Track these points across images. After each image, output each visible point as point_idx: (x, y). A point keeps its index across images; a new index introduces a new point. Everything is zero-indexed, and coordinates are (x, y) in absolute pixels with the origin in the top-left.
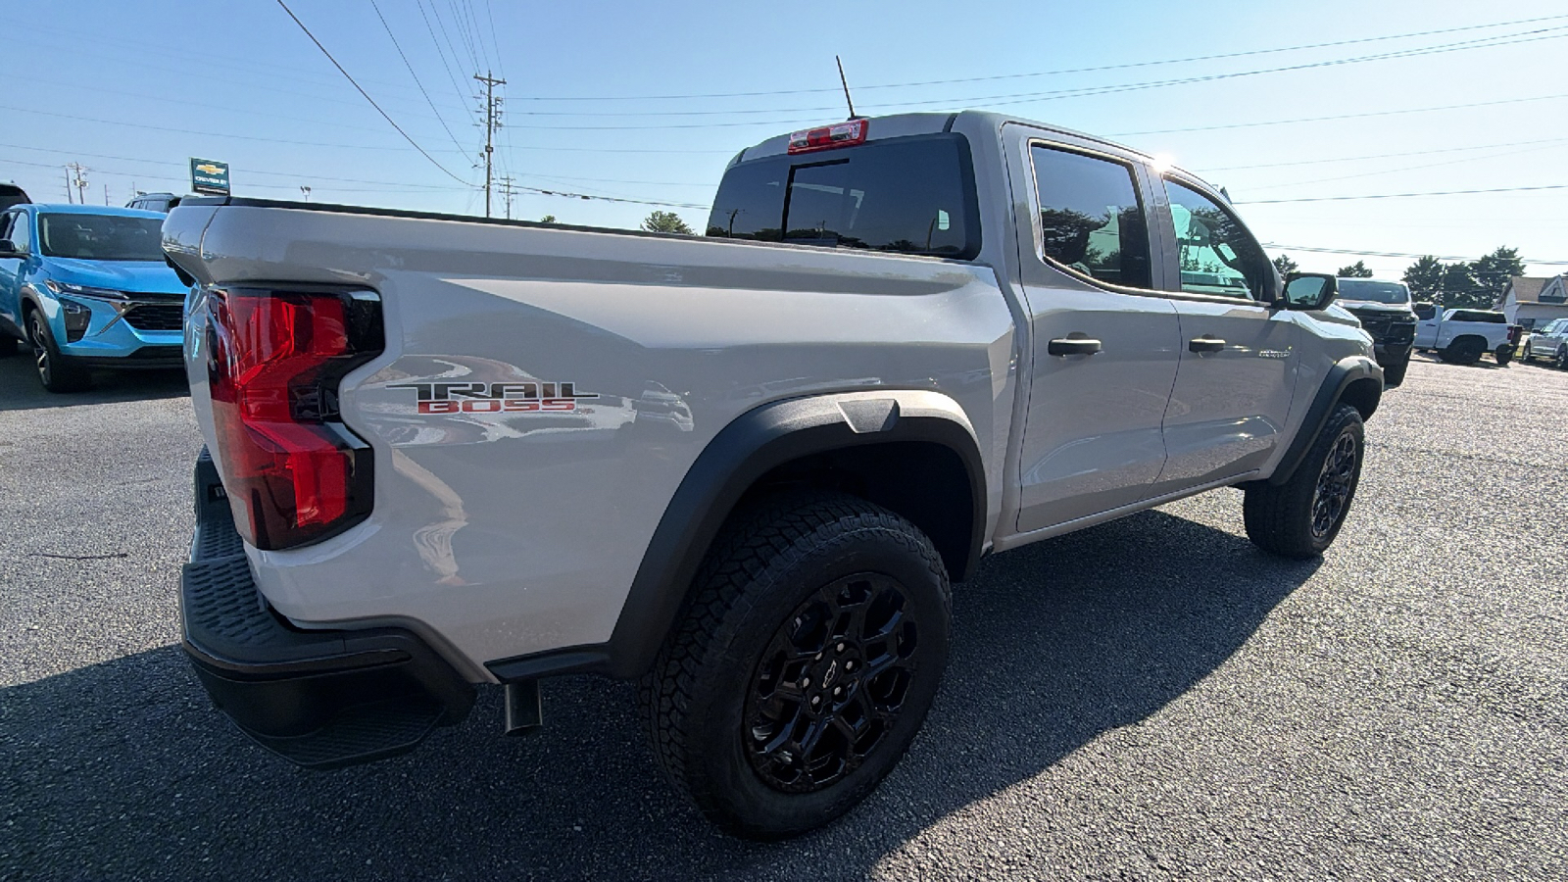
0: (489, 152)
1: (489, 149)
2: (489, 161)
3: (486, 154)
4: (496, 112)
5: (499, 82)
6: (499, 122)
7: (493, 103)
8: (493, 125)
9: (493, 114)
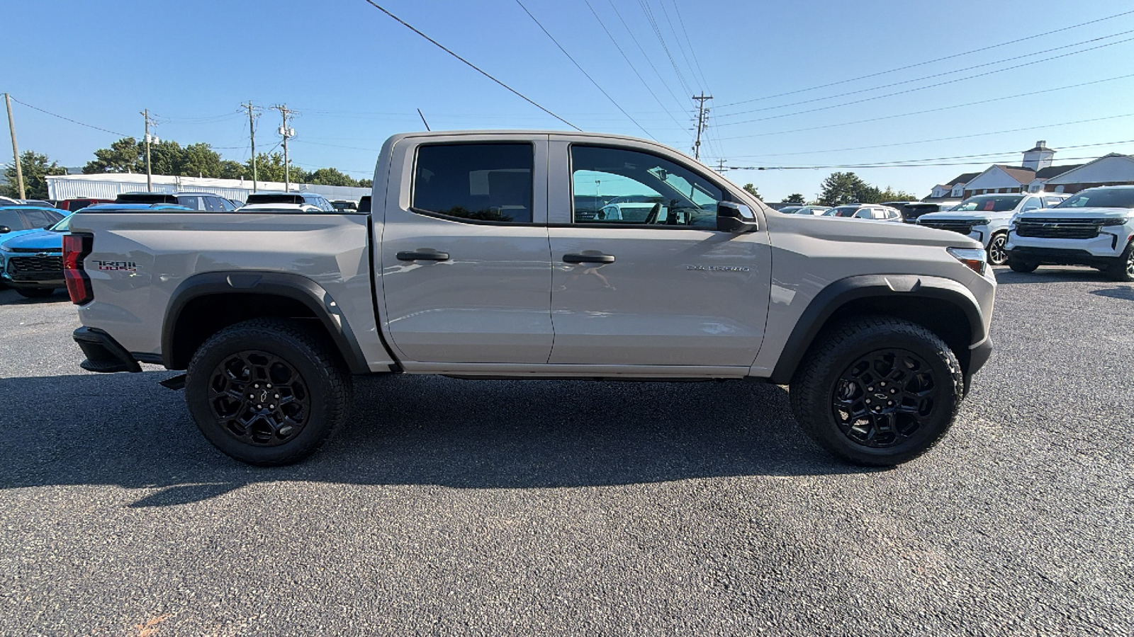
0: (698, 146)
1: (698, 143)
2: (697, 152)
3: (696, 147)
4: (704, 118)
5: (708, 98)
6: (706, 124)
7: (703, 113)
8: (702, 127)
9: (702, 120)
